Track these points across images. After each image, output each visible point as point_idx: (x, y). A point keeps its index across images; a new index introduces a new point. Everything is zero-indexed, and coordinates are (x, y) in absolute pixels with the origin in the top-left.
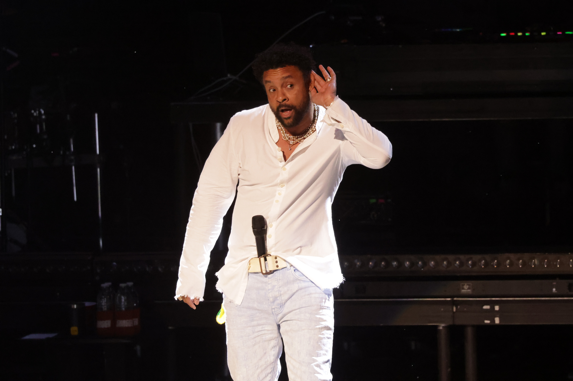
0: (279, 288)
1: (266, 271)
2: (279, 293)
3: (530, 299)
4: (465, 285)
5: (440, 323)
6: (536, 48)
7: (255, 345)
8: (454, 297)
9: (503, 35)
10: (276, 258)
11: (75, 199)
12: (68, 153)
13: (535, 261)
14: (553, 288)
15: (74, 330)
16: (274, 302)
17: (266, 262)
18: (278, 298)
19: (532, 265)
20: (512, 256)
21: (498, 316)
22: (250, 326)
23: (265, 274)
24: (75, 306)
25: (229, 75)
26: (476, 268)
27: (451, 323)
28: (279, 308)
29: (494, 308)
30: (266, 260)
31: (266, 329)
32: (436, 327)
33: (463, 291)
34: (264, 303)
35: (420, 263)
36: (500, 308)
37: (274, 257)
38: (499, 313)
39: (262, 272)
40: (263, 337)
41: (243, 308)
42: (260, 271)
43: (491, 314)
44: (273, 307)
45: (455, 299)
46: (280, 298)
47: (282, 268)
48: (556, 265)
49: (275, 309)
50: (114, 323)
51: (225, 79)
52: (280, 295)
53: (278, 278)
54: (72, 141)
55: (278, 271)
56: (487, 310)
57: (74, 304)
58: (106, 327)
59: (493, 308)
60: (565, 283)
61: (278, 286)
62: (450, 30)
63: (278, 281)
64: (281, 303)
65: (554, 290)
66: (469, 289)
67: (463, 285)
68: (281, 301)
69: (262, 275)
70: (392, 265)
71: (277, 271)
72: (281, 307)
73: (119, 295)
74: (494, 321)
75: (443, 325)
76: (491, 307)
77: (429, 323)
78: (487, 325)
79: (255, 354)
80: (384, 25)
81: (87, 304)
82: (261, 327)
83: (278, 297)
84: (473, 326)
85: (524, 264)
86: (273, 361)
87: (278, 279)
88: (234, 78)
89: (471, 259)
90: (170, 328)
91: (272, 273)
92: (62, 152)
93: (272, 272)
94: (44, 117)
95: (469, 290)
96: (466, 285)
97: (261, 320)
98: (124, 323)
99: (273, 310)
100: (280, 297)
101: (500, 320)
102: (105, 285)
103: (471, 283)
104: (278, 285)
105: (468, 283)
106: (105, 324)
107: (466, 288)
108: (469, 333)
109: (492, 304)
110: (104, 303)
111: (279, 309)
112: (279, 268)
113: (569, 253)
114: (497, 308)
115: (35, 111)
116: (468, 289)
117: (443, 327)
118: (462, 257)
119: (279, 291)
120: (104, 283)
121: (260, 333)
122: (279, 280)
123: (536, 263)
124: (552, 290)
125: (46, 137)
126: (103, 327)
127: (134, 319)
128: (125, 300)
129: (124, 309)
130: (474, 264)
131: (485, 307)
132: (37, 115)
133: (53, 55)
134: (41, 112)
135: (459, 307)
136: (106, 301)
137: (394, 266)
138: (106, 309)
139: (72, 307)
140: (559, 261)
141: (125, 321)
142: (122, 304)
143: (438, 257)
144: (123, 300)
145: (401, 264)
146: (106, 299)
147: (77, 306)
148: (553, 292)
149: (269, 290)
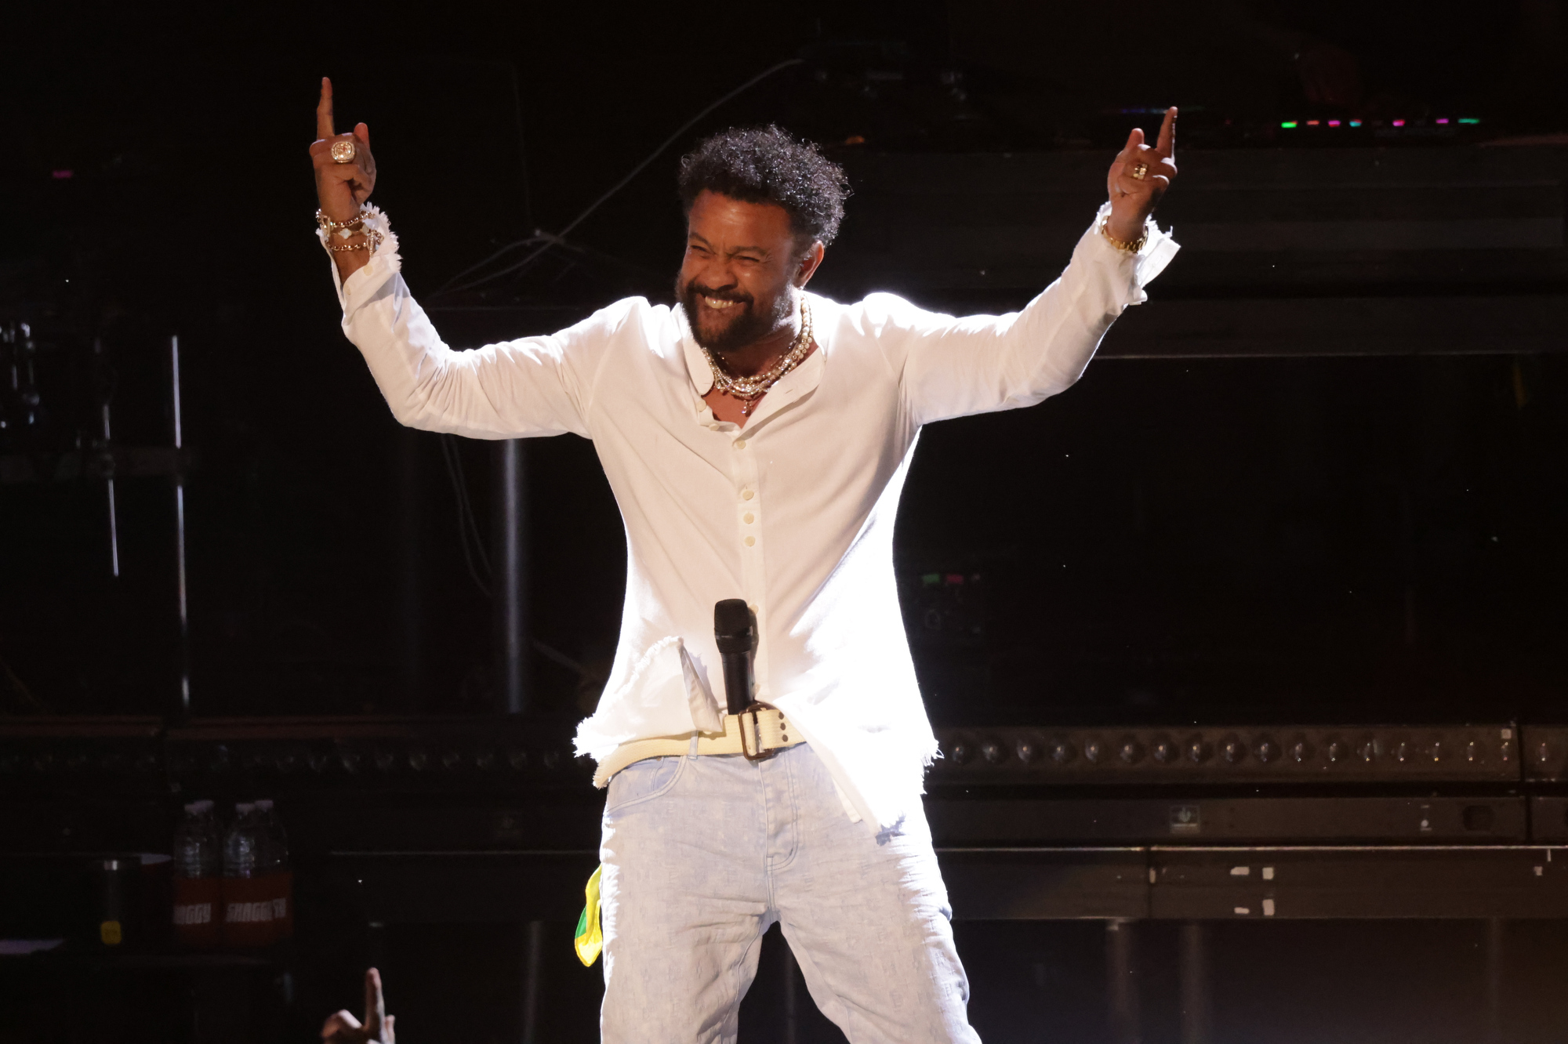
0: (793, 800)
1: (757, 750)
2: (795, 812)
3: (1359, 848)
4: (1181, 810)
5: (1113, 915)
6: (1377, 163)
8: (1153, 844)
9: (1289, 125)
10: (782, 715)
11: (116, 571)
12: (95, 444)
13: (1372, 747)
14: (1422, 819)
15: (111, 931)
16: (776, 835)
17: (757, 725)
18: (789, 826)
19: (1366, 756)
20: (1312, 733)
21: (1272, 894)
23: (753, 757)
24: (115, 865)
25: (538, 233)
26: (1210, 764)
27: (1142, 914)
29: (1261, 875)
30: (755, 721)
32: (1103, 924)
33: (1178, 825)
35: (1059, 749)
36: (1276, 872)
37: (778, 713)
38: (1274, 889)
39: (746, 753)
42: (741, 750)
43: (1254, 889)
44: (771, 851)
45: (1154, 848)
46: (794, 827)
47: (797, 742)
48: (1430, 758)
49: (776, 857)
50: (220, 912)
51: (528, 242)
52: (795, 818)
53: (788, 771)
54: (106, 409)
55: (786, 753)
56: (1240, 877)
57: (111, 859)
58: (198, 921)
59: (1257, 874)
60: (1454, 805)
61: (791, 795)
62: (1143, 111)
63: (790, 779)
64: (795, 840)
65: (1425, 823)
66: (1191, 821)
67: (1177, 810)
68: (795, 834)
69: (747, 761)
70: (983, 755)
71: (783, 752)
72: (790, 854)
73: (234, 835)
74: (1262, 910)
75: (1121, 920)
76: (1252, 870)
77: (1085, 914)
78: (1241, 921)
80: (963, 96)
81: (148, 859)
83: (788, 823)
84: (1204, 923)
85: (1342, 754)
87: (789, 775)
88: (552, 239)
89: (1197, 738)
90: (374, 925)
91: (771, 757)
92: (78, 443)
93: (769, 754)
94: (30, 346)
95: (1193, 825)
96: (1184, 809)
98: (248, 913)
99: (769, 859)
100: (794, 823)
101: (1277, 907)
102: (197, 807)
103: (1198, 805)
104: (791, 790)
105: (1189, 807)
106: (195, 914)
107: (1185, 822)
108: (1193, 941)
109: (1256, 862)
111: (784, 859)
112: (790, 743)
113: (1467, 725)
114: (1268, 873)
115: (6, 330)
116: (1189, 822)
117: (1121, 925)
118: (1174, 733)
119: (794, 808)
120: (191, 801)
122: (792, 776)
123: (1375, 751)
124: (1419, 826)
125: (36, 400)
126: (189, 922)
127: (275, 901)
128: (251, 850)
129: (248, 872)
130: (1206, 754)
131: (1236, 871)
132: (13, 339)
133: (56, 174)
134: (23, 332)
135: (1164, 871)
136: (197, 851)
137: (988, 758)
138: (198, 873)
139: (106, 866)
140: (1437, 745)
141: (249, 905)
142: (242, 859)
143: (1108, 734)
144: (244, 848)
145: (1006, 751)
146: (198, 845)
147: (118, 865)
148: (1423, 829)
149: (767, 801)
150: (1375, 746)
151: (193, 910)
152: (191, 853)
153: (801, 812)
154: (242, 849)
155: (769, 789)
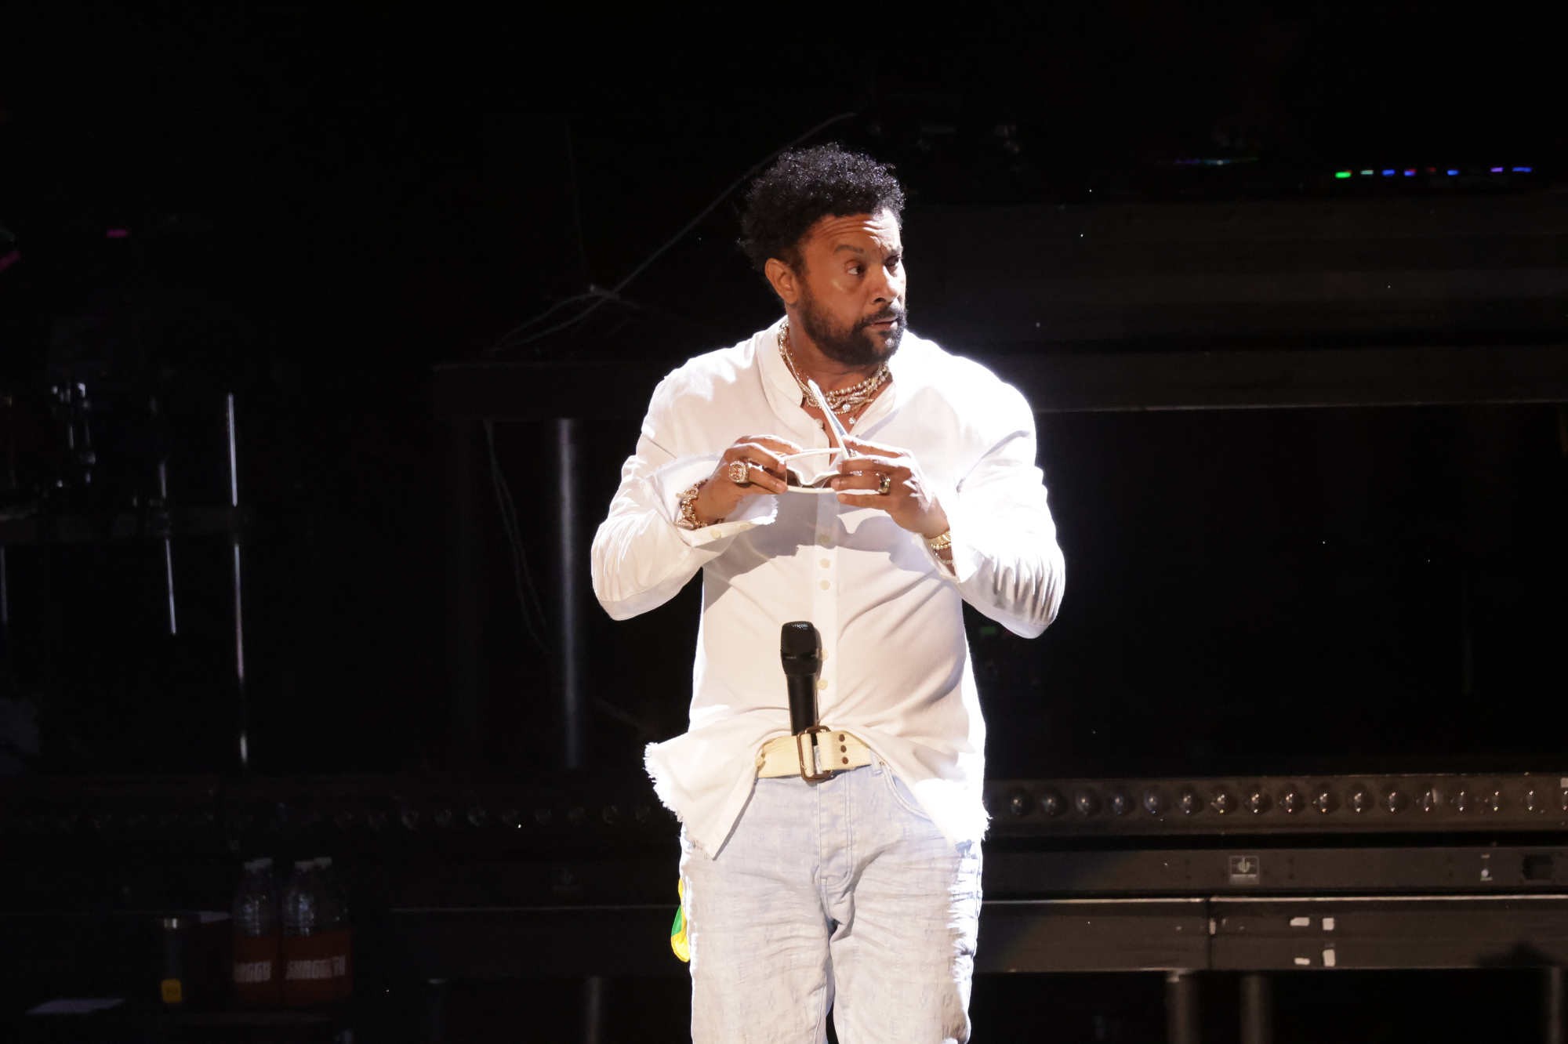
0: (849, 825)
1: (815, 772)
2: (849, 837)
3: (1419, 898)
4: (1241, 860)
5: (1174, 966)
6: (1431, 212)
7: (770, 977)
8: (1212, 895)
9: (1342, 175)
10: (842, 738)
11: (174, 629)
12: (151, 502)
13: (1431, 795)
14: (1483, 869)
15: (172, 989)
16: (830, 859)
17: (815, 747)
18: (844, 851)
19: (1425, 806)
20: (1371, 782)
21: (1332, 945)
22: (760, 924)
23: (811, 778)
24: (175, 924)
25: (592, 288)
26: (1270, 815)
27: (1203, 965)
28: (839, 877)
29: (1321, 924)
30: (814, 742)
31: (802, 933)
32: (1163, 976)
33: (1235, 876)
34: (802, 863)
35: (1117, 800)
36: (1337, 924)
37: (838, 737)
38: (1333, 939)
39: (803, 774)
40: (793, 957)
41: (742, 873)
42: (799, 772)
43: (1314, 940)
44: (825, 873)
45: (1213, 899)
46: (849, 852)
47: (857, 765)
48: (1490, 806)
49: (830, 879)
50: (279, 970)
51: (582, 297)
52: (849, 843)
53: (847, 793)
54: (162, 469)
55: (847, 773)
56: (1300, 928)
57: (172, 917)
58: (258, 979)
59: (1317, 924)
60: (1515, 854)
61: (848, 819)
62: (1197, 161)
63: (848, 803)
64: (849, 864)
65: (1485, 873)
66: (1252, 871)
67: (1238, 861)
68: (849, 859)
69: (804, 782)
70: (1042, 807)
71: (843, 774)
72: (845, 876)
73: (293, 893)
74: (1322, 960)
75: (1181, 971)
76: (1311, 919)
77: (1144, 966)
78: (1302, 972)
79: (769, 1001)
80: (1016, 149)
81: (207, 917)
82: (789, 927)
83: (842, 848)
84: (1264, 974)
85: (1401, 804)
86: (814, 1024)
87: (848, 798)
88: (606, 294)
89: (1256, 788)
90: (434, 981)
91: (830, 779)
92: (135, 502)
93: (828, 776)
94: (86, 405)
95: (1253, 876)
96: (1244, 860)
97: (790, 908)
98: (308, 970)
99: (823, 880)
100: (849, 848)
101: (1338, 958)
102: (256, 865)
103: (1257, 854)
104: (848, 815)
105: (1249, 857)
106: (257, 972)
107: (1244, 870)
108: (1254, 993)
109: (1317, 912)
110: (252, 912)
111: (838, 881)
112: (851, 764)
113: (1527, 774)
114: (1329, 924)
115: (62, 388)
116: (1247, 873)
117: (1181, 976)
118: (1232, 783)
119: (849, 834)
120: (250, 859)
121: (785, 944)
122: (851, 801)
123: (1435, 800)
124: (1480, 875)
125: (93, 459)
126: (248, 980)
127: (335, 959)
128: (309, 906)
129: (307, 930)
130: (1265, 804)
131: (1296, 922)
132: (69, 398)
133: (111, 234)
134: (80, 391)
135: (1224, 921)
136: (257, 908)
137: (1047, 809)
138: (258, 931)
139: (166, 924)
140: (1497, 794)
141: (309, 962)
142: (301, 917)
143: (1169, 785)
144: (304, 906)
145: (1064, 804)
146: (257, 903)
147: (178, 923)
148: (1483, 879)
149: (821, 826)
150: (1435, 796)
151: (254, 968)
152: (250, 910)
153: (857, 837)
154: (301, 907)
155: (824, 814)
